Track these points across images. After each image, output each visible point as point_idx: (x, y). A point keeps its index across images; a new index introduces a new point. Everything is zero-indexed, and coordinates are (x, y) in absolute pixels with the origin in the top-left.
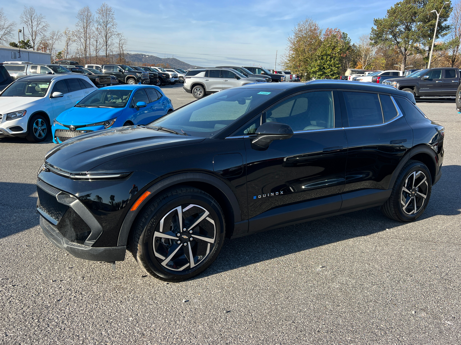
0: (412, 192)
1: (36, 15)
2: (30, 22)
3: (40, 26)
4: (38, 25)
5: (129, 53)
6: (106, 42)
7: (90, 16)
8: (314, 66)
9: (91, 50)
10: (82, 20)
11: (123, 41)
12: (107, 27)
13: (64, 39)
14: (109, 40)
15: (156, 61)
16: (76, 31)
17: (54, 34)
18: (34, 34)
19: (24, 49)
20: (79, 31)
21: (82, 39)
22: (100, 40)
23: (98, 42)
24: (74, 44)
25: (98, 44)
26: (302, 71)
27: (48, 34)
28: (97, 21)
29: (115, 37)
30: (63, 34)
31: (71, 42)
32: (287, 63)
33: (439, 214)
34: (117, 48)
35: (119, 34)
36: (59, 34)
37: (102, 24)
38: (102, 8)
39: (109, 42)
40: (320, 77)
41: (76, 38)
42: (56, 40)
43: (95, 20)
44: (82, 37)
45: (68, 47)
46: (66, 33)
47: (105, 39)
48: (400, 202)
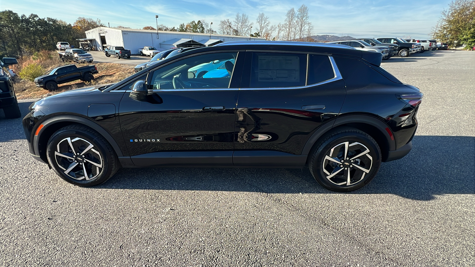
0: (345, 163)
1: (264, 17)
2: (261, 22)
3: (266, 24)
4: (264, 23)
5: (319, 35)
6: (301, 29)
7: (294, 14)
8: (466, 34)
9: (292, 35)
10: (289, 17)
11: (311, 27)
12: (303, 19)
13: (277, 29)
14: (303, 27)
15: (336, 39)
16: (284, 24)
17: (272, 27)
18: (262, 28)
19: (256, 38)
20: (286, 24)
21: (287, 29)
22: (297, 28)
23: (296, 29)
24: (283, 32)
25: (296, 31)
26: (451, 39)
27: (269, 28)
28: (297, 17)
29: (307, 25)
30: (277, 27)
31: (281, 31)
32: (437, 33)
34: (307, 32)
35: (309, 23)
36: (275, 27)
37: (300, 18)
38: (301, 8)
39: (303, 29)
40: (471, 44)
41: (284, 28)
42: (273, 30)
43: (296, 16)
44: (287, 28)
45: (279, 34)
46: (278, 26)
47: (300, 27)
48: (321, 170)
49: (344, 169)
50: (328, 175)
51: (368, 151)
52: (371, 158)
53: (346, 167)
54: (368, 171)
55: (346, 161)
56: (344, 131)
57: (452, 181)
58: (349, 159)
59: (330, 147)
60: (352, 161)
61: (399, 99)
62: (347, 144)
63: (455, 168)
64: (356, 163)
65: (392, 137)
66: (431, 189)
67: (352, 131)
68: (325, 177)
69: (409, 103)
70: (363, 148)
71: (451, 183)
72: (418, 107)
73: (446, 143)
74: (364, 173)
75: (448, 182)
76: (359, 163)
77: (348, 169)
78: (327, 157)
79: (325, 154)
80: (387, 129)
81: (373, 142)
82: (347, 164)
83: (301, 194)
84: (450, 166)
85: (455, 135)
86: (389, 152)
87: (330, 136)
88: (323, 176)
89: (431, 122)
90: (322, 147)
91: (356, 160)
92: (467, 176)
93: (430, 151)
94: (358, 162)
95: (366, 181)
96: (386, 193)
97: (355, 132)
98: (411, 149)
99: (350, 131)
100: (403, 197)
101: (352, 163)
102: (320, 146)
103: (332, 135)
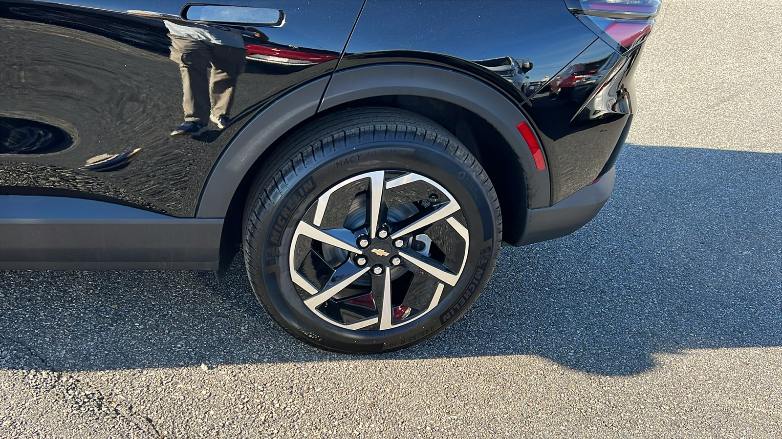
0: (374, 250)
33: (543, 354)
48: (283, 276)
49: (372, 270)
50: (309, 296)
51: (454, 206)
52: (464, 232)
53: (376, 266)
54: (452, 280)
55: (379, 242)
56: (369, 128)
57: (721, 305)
58: (389, 235)
59: (313, 189)
60: (399, 244)
61: (575, 12)
62: (377, 178)
63: (740, 258)
64: (415, 248)
65: (539, 154)
66: (654, 334)
67: (401, 127)
68: (299, 300)
69: (606, 32)
70: (437, 197)
71: (718, 309)
72: (639, 47)
73: (741, 175)
74: (440, 288)
75: (711, 306)
76: (426, 251)
77: (384, 272)
78: (303, 228)
79: (296, 216)
80: (521, 129)
81: (474, 176)
82: (380, 252)
83: (204, 367)
84: (729, 253)
85: (771, 151)
86: (529, 211)
87: (318, 144)
88: (292, 301)
89: (718, 105)
90: (282, 187)
91: (418, 237)
92: (767, 284)
93: (690, 200)
94: (422, 246)
95: (445, 313)
96: (512, 354)
97: (412, 133)
98: (606, 201)
99: (392, 127)
100: (562, 364)
101: (400, 249)
102: (276, 185)
103: (325, 141)
